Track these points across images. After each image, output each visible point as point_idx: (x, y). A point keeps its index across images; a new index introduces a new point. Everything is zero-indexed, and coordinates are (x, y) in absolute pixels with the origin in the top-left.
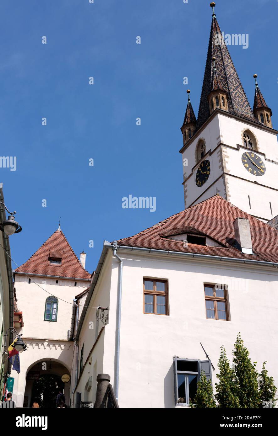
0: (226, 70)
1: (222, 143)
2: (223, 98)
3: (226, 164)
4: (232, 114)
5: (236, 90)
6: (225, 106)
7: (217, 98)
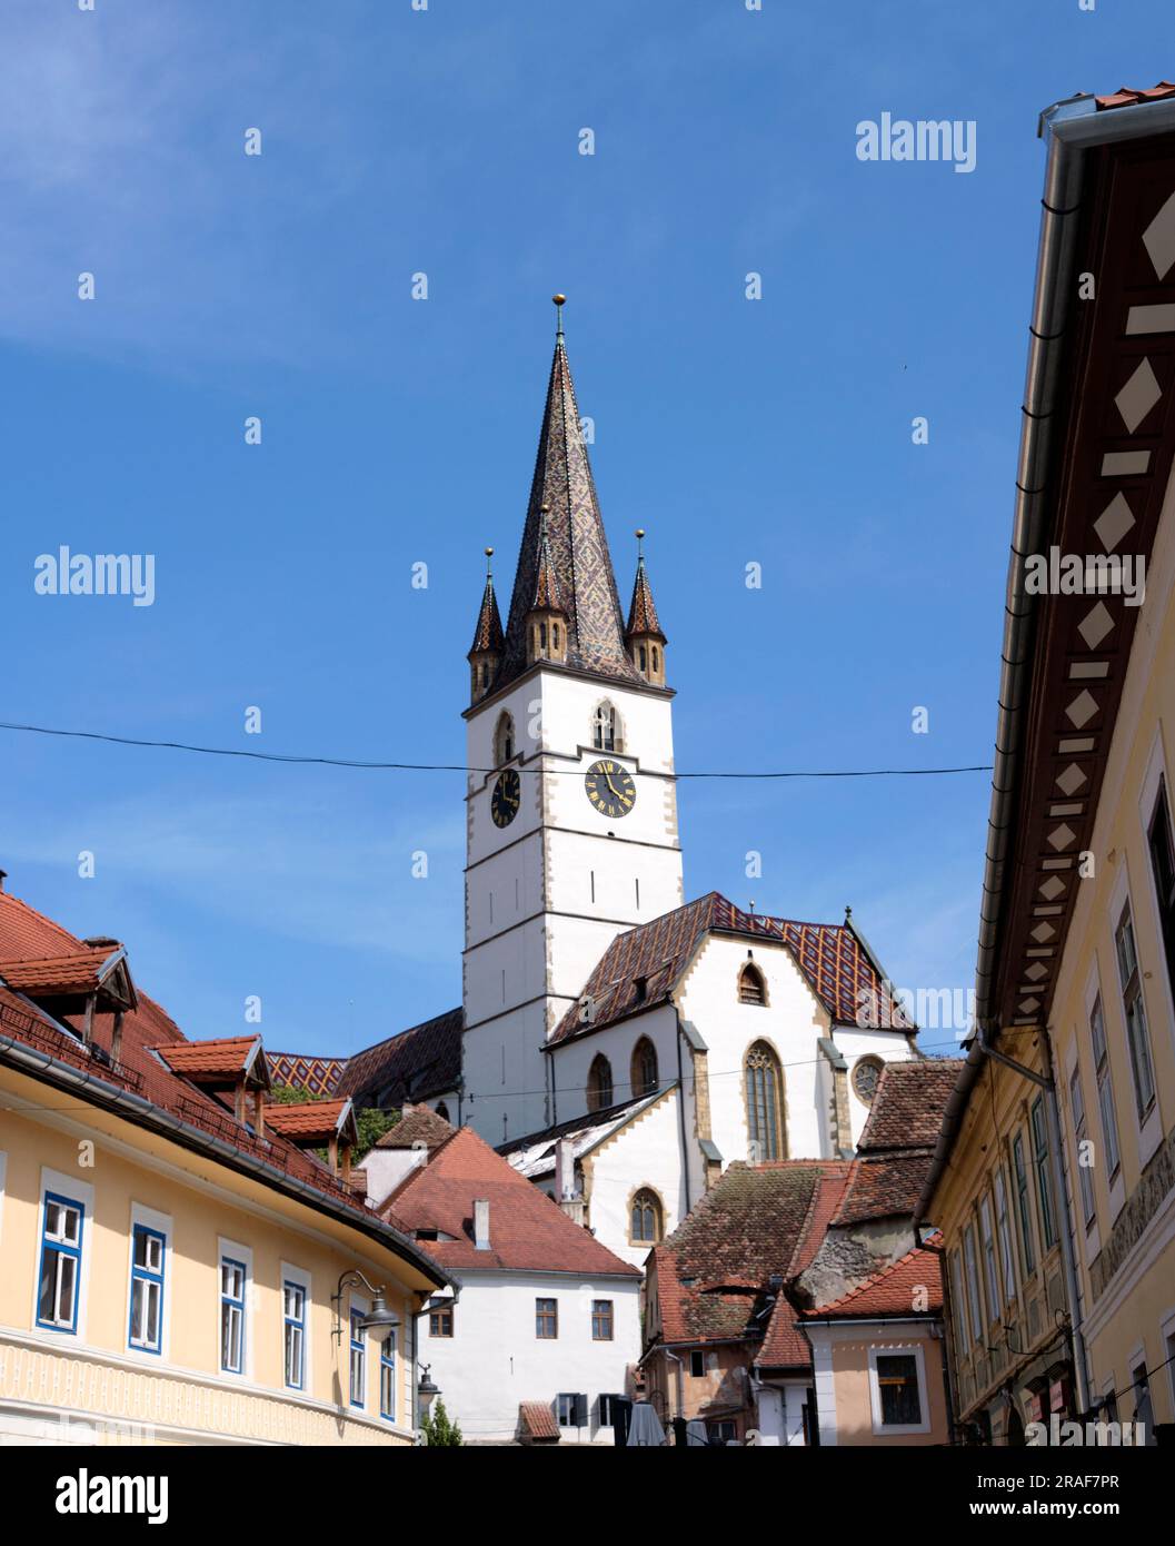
0: (574, 524)
1: (545, 749)
2: (555, 626)
3: (551, 801)
4: (576, 670)
5: (591, 582)
6: (560, 647)
7: (543, 627)
